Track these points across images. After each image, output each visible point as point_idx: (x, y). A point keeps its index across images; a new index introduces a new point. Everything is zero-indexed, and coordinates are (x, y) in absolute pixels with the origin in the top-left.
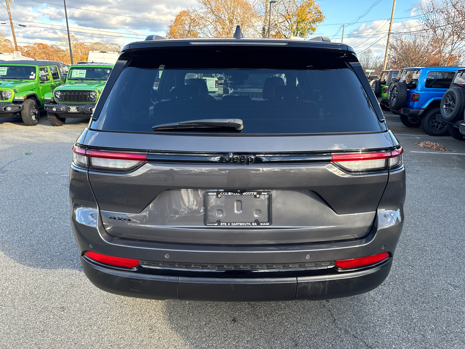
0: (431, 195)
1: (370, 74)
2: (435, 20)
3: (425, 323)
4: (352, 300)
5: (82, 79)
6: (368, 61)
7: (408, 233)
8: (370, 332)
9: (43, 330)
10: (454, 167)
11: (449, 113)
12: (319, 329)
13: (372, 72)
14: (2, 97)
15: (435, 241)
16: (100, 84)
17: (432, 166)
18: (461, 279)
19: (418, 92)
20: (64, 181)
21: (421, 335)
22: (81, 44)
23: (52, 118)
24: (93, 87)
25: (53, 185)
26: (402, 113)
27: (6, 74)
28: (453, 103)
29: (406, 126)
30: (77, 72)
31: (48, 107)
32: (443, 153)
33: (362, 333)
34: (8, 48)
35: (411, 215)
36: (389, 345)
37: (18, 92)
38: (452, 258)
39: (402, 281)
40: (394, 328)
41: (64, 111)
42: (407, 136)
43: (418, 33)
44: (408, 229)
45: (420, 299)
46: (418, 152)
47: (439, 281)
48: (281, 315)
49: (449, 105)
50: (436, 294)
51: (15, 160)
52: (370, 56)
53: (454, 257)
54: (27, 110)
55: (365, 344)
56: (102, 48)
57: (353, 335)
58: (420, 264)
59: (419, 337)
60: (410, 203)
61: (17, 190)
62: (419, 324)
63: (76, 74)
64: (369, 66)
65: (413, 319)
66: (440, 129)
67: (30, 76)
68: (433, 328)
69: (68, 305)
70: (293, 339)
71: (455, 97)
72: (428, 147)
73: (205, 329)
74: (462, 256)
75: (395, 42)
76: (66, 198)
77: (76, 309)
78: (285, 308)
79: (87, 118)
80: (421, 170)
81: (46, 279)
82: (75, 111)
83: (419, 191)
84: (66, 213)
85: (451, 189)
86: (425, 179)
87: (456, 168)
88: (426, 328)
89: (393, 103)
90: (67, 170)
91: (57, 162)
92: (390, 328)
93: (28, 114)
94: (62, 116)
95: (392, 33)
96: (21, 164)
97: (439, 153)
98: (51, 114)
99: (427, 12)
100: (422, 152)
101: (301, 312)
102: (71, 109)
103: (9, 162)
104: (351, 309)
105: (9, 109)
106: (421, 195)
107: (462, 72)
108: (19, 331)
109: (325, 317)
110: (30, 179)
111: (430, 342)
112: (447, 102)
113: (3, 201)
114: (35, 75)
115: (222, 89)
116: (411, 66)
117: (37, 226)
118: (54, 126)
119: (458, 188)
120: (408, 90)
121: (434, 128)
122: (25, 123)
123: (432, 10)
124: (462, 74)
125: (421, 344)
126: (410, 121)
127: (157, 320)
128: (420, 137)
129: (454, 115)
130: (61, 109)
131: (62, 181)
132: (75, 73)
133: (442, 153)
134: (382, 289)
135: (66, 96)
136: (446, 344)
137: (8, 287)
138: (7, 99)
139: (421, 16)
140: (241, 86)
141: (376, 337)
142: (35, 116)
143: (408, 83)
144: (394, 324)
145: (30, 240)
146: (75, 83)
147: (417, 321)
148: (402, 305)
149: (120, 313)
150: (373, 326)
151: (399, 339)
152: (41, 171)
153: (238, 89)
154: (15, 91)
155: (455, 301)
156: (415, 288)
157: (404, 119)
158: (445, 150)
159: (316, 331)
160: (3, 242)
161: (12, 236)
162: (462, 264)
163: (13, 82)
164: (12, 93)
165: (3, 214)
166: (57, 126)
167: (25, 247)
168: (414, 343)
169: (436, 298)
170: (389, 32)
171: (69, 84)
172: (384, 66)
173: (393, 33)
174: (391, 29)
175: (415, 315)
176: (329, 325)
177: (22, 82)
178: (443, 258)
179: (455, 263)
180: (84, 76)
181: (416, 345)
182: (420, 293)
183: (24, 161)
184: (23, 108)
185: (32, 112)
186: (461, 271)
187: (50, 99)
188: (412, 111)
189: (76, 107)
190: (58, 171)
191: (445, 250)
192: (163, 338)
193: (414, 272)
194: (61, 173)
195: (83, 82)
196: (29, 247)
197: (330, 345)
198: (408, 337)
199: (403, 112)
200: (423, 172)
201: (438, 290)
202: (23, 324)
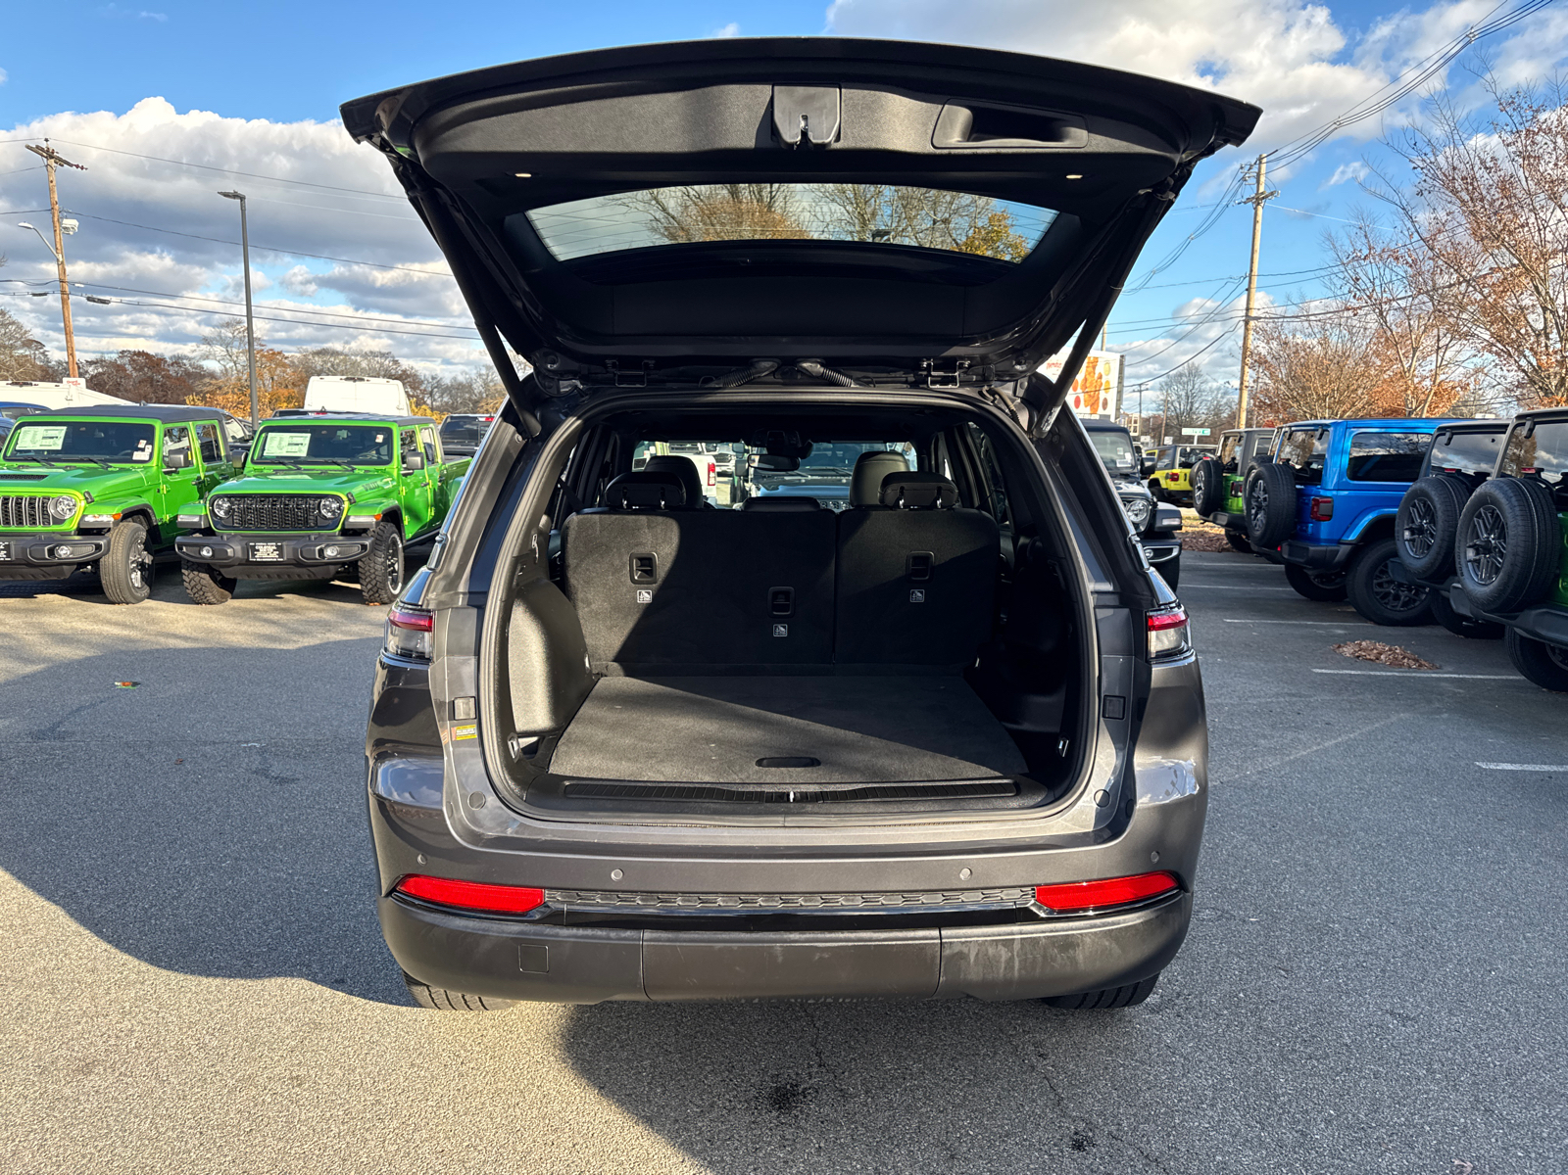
0: (1361, 789)
1: (1198, 443)
2: (1377, 282)
3: (1311, 1104)
4: (1111, 1052)
5: (296, 461)
6: (1192, 403)
7: (1285, 888)
8: (1158, 1126)
9: (248, 1130)
10: (1441, 713)
11: (1423, 553)
12: (1017, 1120)
13: (1201, 434)
14: (46, 516)
15: (1360, 906)
16: (352, 477)
17: (1375, 710)
18: (1423, 1000)
19: (1329, 494)
20: (252, 759)
21: (1297, 1132)
22: (274, 354)
23: (197, 579)
24: (332, 485)
25: (220, 771)
26: (1286, 556)
27: (59, 448)
28: (1430, 523)
29: (1304, 598)
30: (281, 439)
31: (187, 545)
32: (1414, 674)
33: (1135, 1129)
34: (34, 365)
35: (1298, 842)
36: (1207, 1155)
37: (96, 499)
38: (1403, 950)
39: (1257, 1008)
40: (1224, 1117)
41: (238, 558)
42: (1307, 626)
43: (1330, 318)
44: (1284, 879)
45: (1302, 1049)
46: (1336, 672)
47: (1361, 1005)
48: (911, 1090)
49: (1420, 531)
50: (1349, 1036)
51: (91, 704)
52: (1196, 386)
53: (1410, 948)
54: (119, 555)
55: (1142, 1153)
56: (338, 365)
57: (1110, 1133)
58: (1312, 965)
59: (1290, 1137)
60: (1297, 809)
61: (113, 786)
62: (1294, 1107)
63: (279, 445)
64: (1195, 417)
65: (1277, 1096)
66: (1405, 604)
67: (135, 453)
68: (1332, 1115)
69: (311, 1072)
70: (944, 1144)
71: (1435, 507)
72: (1368, 657)
73: (699, 1124)
74: (1434, 944)
75: (1264, 345)
76: (267, 806)
77: (333, 1080)
78: (923, 1073)
79: (307, 578)
80: (1339, 722)
81: (238, 1011)
82: (271, 556)
83: (1328, 778)
84: (272, 845)
85: (1422, 771)
86: (1348, 745)
87: (1445, 716)
88: (1312, 1115)
89: (1257, 528)
90: (257, 731)
91: (222, 707)
92: (1212, 1117)
93: (121, 566)
94: (227, 573)
95: (1257, 318)
96: (111, 715)
97: (1401, 674)
98: (194, 567)
99: (1351, 257)
100: (1347, 672)
101: (966, 1082)
102: (258, 550)
103: (74, 708)
104: (1108, 1074)
105: (64, 552)
106: (1333, 788)
107: (1448, 434)
108: (182, 1132)
109: (1033, 1094)
110: (147, 757)
111: (1320, 1148)
112: (1413, 522)
113: (74, 816)
114: (150, 450)
115: (727, 488)
116: (1319, 415)
117: (187, 878)
118: (198, 604)
119: (1446, 768)
120: (1298, 487)
121: (1386, 601)
122: (108, 594)
123: (1366, 252)
124: (1450, 439)
125: (1295, 1153)
126: (1316, 582)
127: (564, 1105)
128: (1345, 628)
129: (1436, 559)
130: (230, 551)
131: (246, 760)
132: (275, 443)
133: (1408, 674)
134: (1198, 1026)
135: (244, 512)
136: (1362, 1152)
137: (132, 1031)
138: (59, 521)
139: (1336, 270)
140: (787, 478)
141: (1172, 1138)
142: (142, 574)
143: (1298, 467)
144: (1224, 1108)
145: (174, 915)
146: (276, 474)
147: (1290, 1100)
148: (1250, 1064)
149: (459, 1090)
150: (1166, 1113)
151: (1234, 1142)
152: (177, 734)
153: (780, 487)
154: (86, 499)
155: (1398, 1053)
156: (1290, 1024)
157: (1295, 575)
158: (1421, 665)
159: (1007, 1124)
160: (96, 921)
161: (118, 906)
162: (1432, 965)
163: (81, 472)
164: (78, 504)
165: (83, 850)
166: (210, 604)
167: (162, 932)
168: (1275, 1150)
169: (1347, 1045)
170: (1247, 315)
171: (255, 476)
172: (1239, 417)
173: (1260, 318)
174: (1251, 306)
175: (1284, 1084)
176: (1043, 1112)
177: (110, 469)
178: (1378, 948)
179: (1412, 963)
180: (302, 452)
181: (1282, 1154)
182: (1304, 1035)
183: (119, 705)
184: (109, 550)
185: (133, 562)
186: (1426, 982)
187: (196, 519)
188: (1314, 551)
189: (277, 546)
190: (228, 732)
191: (1386, 930)
192: (585, 1145)
193: (1290, 984)
194: (240, 737)
195: (299, 469)
196: (175, 934)
197: (1046, 1157)
198: (1259, 1137)
199: (1290, 555)
200: (1344, 727)
201: (1354, 1028)
202: (189, 1116)
